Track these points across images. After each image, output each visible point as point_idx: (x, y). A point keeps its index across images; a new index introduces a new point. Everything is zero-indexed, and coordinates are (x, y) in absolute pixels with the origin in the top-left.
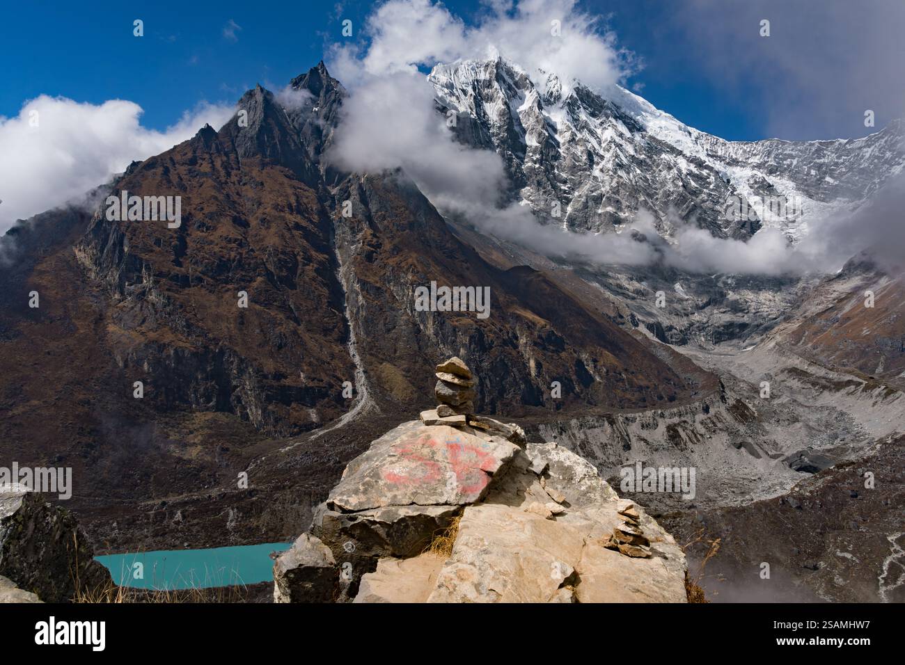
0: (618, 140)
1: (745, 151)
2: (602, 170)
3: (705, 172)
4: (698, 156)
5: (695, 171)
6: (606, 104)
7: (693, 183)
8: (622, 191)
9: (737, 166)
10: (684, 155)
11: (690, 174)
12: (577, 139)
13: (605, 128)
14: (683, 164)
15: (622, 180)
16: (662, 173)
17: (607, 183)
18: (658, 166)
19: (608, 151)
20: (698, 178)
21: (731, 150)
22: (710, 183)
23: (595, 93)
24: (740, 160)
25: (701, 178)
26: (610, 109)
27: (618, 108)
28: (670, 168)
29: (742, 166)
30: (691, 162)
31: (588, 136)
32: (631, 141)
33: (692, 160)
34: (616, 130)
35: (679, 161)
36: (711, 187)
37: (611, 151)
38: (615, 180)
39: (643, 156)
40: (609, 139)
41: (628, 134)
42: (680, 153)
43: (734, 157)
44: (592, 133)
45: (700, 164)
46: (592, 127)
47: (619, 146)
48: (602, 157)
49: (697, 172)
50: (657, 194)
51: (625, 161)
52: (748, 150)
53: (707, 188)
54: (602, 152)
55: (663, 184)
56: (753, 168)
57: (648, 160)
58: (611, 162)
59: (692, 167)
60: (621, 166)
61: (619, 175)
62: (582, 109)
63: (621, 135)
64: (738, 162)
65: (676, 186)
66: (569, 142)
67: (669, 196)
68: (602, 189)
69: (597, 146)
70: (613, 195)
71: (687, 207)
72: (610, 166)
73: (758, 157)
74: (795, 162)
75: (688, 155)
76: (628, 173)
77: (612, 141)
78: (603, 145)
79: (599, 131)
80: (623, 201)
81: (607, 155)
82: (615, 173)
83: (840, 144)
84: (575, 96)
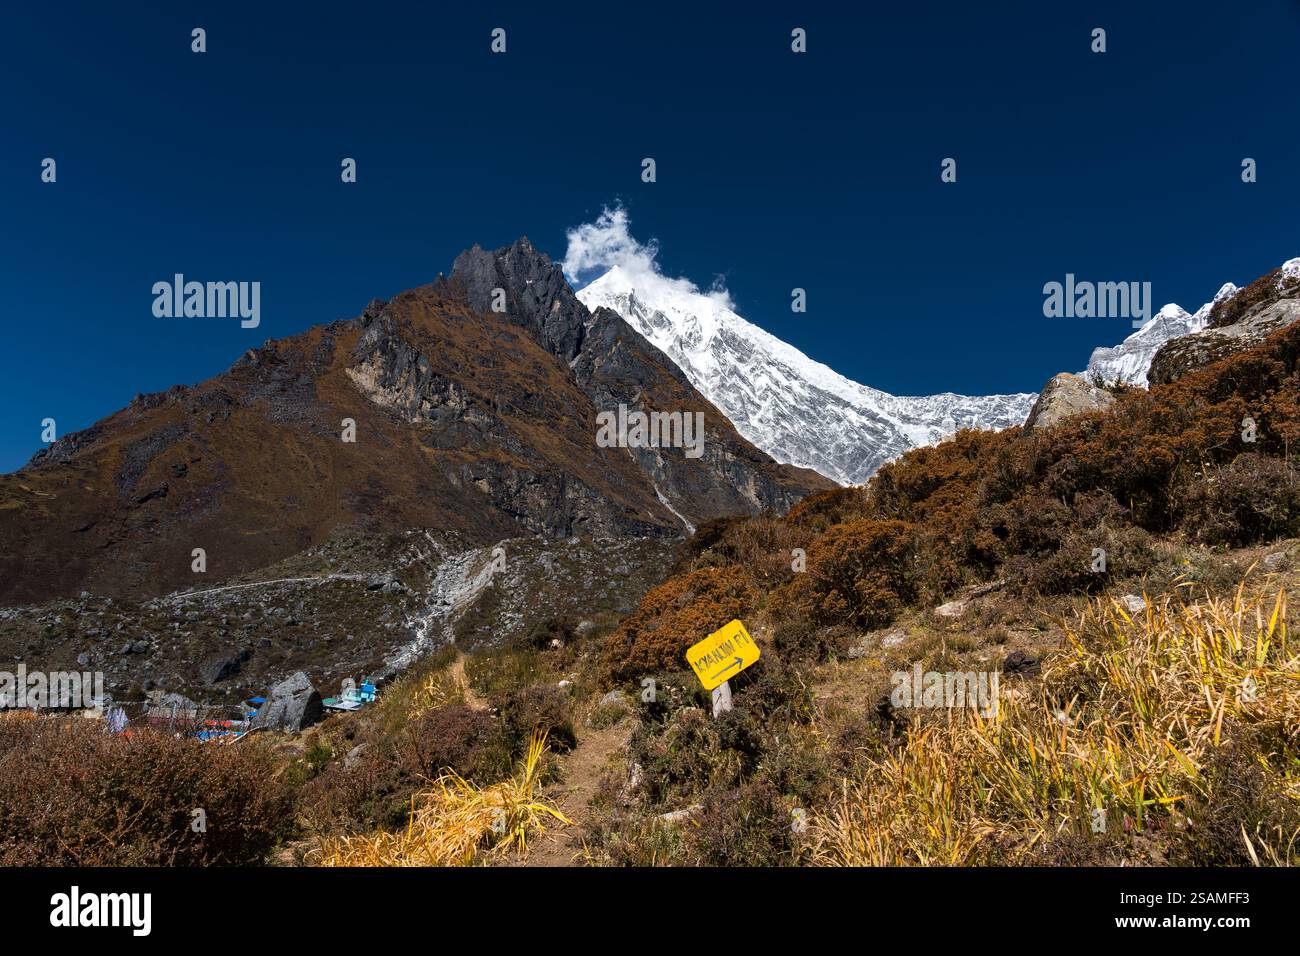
0: (774, 387)
1: (915, 408)
2: (761, 421)
3: (880, 426)
4: (869, 408)
5: (869, 424)
6: (754, 348)
7: (869, 437)
8: (788, 443)
9: (910, 423)
10: (852, 407)
11: (864, 427)
12: (728, 385)
13: (758, 375)
14: (852, 416)
15: (786, 432)
16: (831, 426)
17: (770, 435)
18: (824, 418)
19: (765, 400)
20: (873, 431)
21: (899, 405)
22: (887, 438)
23: (742, 336)
24: (912, 416)
25: (877, 432)
26: (761, 354)
27: (769, 354)
28: (839, 420)
29: (914, 424)
30: (862, 414)
31: (740, 383)
32: (789, 389)
33: (862, 412)
34: (771, 378)
35: (847, 413)
36: (890, 441)
37: (769, 400)
38: (779, 431)
39: (805, 407)
40: (765, 387)
41: (784, 382)
42: (847, 405)
43: (904, 413)
44: (743, 379)
45: (873, 417)
46: (743, 373)
47: (776, 394)
48: (759, 407)
49: (870, 425)
50: (829, 449)
51: (786, 412)
52: (919, 405)
53: (884, 443)
54: (757, 401)
55: (834, 437)
56: (928, 425)
57: (812, 412)
58: (771, 411)
59: (864, 419)
60: (783, 416)
61: (782, 427)
62: (728, 353)
63: (777, 383)
64: (909, 419)
65: (852, 439)
66: (719, 387)
67: (844, 450)
68: (766, 441)
69: (751, 395)
70: (779, 448)
71: (868, 462)
72: (770, 415)
73: (932, 413)
74: (975, 418)
75: (858, 406)
76: (792, 425)
77: (768, 389)
78: (758, 393)
79: (751, 378)
80: (792, 455)
81: (765, 405)
82: (777, 424)
83: (1023, 399)
84: (720, 337)
